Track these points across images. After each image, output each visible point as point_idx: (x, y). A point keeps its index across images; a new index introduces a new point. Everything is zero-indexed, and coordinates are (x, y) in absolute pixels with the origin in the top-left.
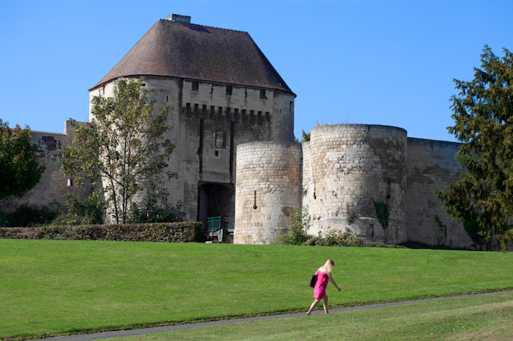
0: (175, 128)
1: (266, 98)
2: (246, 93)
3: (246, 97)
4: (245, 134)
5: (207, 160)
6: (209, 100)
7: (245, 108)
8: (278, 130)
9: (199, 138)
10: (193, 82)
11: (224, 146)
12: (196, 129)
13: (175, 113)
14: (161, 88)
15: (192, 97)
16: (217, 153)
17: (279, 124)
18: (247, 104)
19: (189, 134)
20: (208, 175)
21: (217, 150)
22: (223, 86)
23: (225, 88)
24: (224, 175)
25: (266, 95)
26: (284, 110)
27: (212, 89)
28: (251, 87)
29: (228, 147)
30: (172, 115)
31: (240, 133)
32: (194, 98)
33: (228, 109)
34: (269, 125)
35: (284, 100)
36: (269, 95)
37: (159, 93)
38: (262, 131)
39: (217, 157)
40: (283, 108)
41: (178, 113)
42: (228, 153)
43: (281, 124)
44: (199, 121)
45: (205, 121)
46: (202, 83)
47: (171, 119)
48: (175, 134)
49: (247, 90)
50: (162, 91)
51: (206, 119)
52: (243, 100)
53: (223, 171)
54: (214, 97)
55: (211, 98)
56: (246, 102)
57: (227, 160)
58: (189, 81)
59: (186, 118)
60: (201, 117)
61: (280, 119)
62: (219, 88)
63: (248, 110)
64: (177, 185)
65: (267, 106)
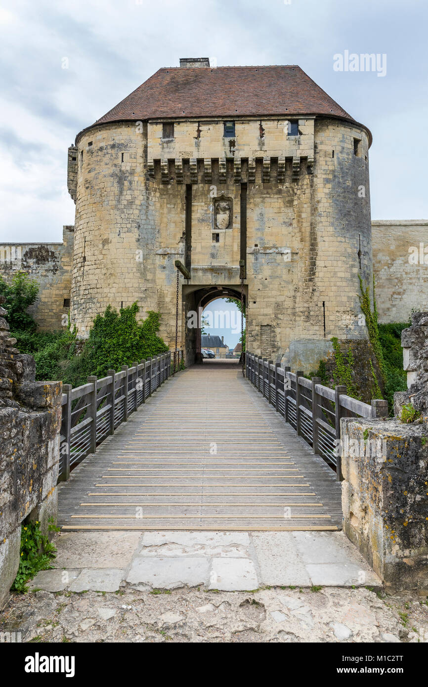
0: (138, 202)
1: (301, 134)
2: (262, 129)
3: (262, 136)
4: (267, 200)
5: (199, 249)
6: (194, 149)
7: (259, 154)
8: (329, 186)
9: (184, 216)
10: (164, 124)
11: (229, 225)
12: (179, 201)
13: (136, 179)
14: (112, 143)
15: (163, 148)
16: (216, 237)
17: (331, 177)
18: (265, 148)
19: (165, 211)
20: (200, 273)
21: (217, 231)
22: (217, 122)
23: (221, 127)
24: (230, 271)
25: (300, 128)
26: (341, 152)
27: (199, 131)
28: (270, 117)
29: (237, 225)
30: (131, 183)
31: (258, 200)
32: (166, 150)
33: (230, 161)
34: (312, 181)
35: (340, 136)
36: (307, 127)
37: (110, 151)
38: (299, 192)
39: (217, 244)
40: (339, 149)
41: (142, 179)
42: (238, 235)
43: (335, 176)
44: (184, 187)
45: (195, 187)
46: (179, 123)
47: (130, 189)
48: (137, 212)
49: (263, 123)
50: (113, 146)
51: (196, 182)
52: (257, 142)
53: (229, 266)
54: (202, 144)
55: (198, 145)
56: (262, 144)
57: (236, 247)
58: (157, 123)
59: (161, 186)
60: (188, 181)
61: (331, 168)
62: (211, 127)
63: (267, 156)
64: (142, 295)
65: (301, 147)
